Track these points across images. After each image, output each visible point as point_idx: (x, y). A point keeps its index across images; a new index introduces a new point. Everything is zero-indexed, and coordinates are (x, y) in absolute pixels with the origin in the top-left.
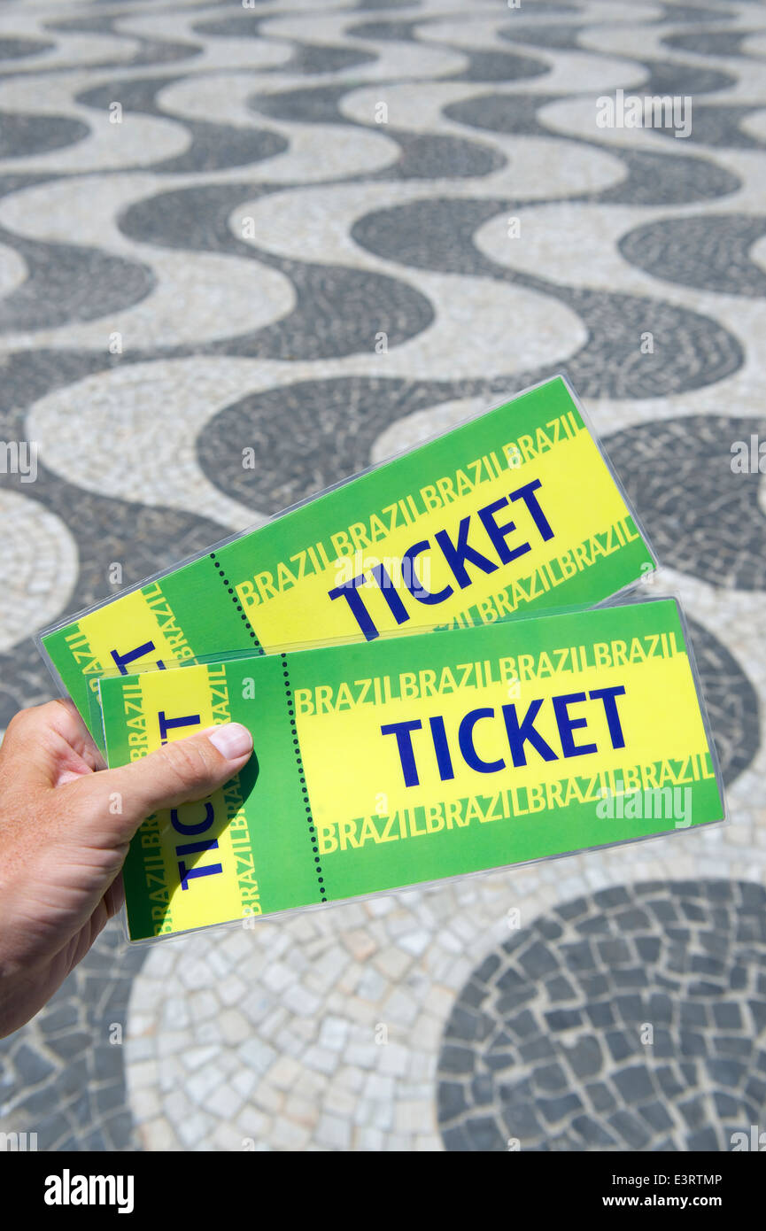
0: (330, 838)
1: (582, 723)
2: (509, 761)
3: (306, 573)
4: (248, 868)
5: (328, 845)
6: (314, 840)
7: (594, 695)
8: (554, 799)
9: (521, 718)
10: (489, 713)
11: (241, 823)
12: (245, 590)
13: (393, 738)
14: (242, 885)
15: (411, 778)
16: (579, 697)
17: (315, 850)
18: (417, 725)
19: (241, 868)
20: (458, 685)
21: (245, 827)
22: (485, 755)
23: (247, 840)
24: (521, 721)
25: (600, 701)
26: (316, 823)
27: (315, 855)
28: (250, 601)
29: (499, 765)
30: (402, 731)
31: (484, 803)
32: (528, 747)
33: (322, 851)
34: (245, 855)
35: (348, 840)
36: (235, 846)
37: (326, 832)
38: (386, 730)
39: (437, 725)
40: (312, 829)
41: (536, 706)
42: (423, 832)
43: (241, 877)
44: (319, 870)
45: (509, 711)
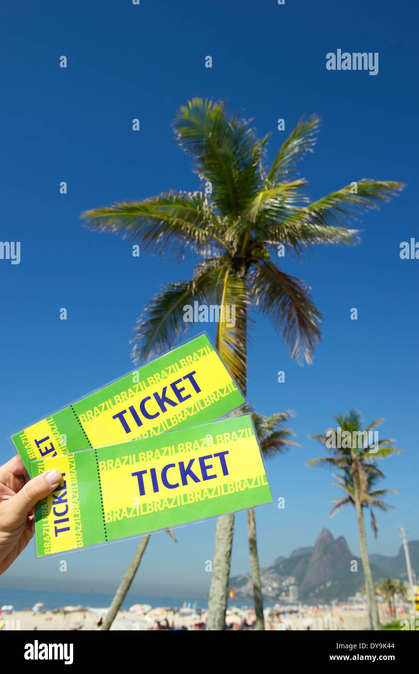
0: (110, 516)
1: (210, 467)
2: (181, 483)
3: (104, 410)
4: (79, 528)
5: (109, 519)
6: (104, 517)
7: (216, 455)
8: (199, 498)
9: (186, 467)
10: (173, 465)
11: (78, 511)
13: (136, 477)
14: (77, 535)
15: (142, 492)
16: (210, 457)
17: (104, 521)
18: (145, 472)
19: (77, 528)
20: (162, 456)
21: (79, 513)
22: (171, 482)
23: (80, 518)
24: (186, 468)
25: (218, 458)
26: (105, 511)
27: (104, 523)
29: (177, 485)
30: (139, 475)
31: (170, 500)
32: (188, 477)
33: (106, 521)
34: (78, 524)
35: (117, 517)
36: (75, 520)
37: (108, 514)
38: (134, 474)
39: (153, 471)
40: (103, 513)
41: (192, 461)
42: (145, 513)
43: (76, 532)
44: (105, 529)
45: (181, 464)
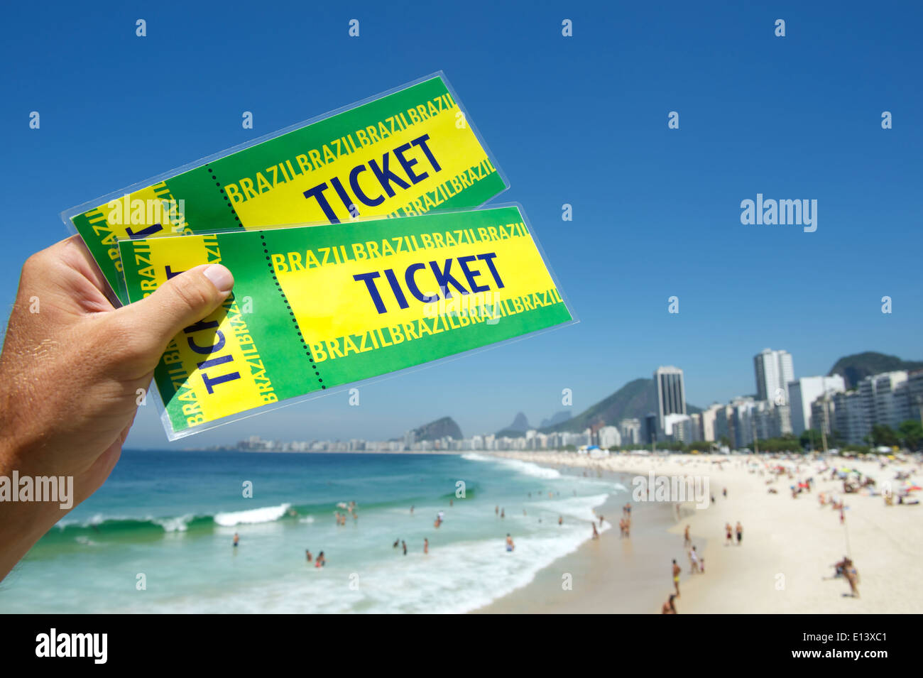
0: (320, 351)
1: (477, 273)
3: (279, 181)
4: (260, 369)
5: (320, 356)
6: (308, 353)
7: (481, 257)
8: (475, 318)
10: (422, 266)
12: (232, 190)
13: (363, 282)
15: (381, 309)
16: (472, 258)
17: (311, 360)
18: (376, 275)
19: (255, 370)
20: (396, 250)
21: (251, 341)
22: (425, 291)
24: (442, 271)
25: (484, 261)
26: (307, 343)
27: (312, 364)
28: (237, 199)
30: (369, 279)
31: (429, 322)
32: (450, 286)
33: (316, 360)
34: (255, 361)
35: (335, 352)
36: (246, 356)
37: (317, 348)
38: (357, 278)
39: (391, 275)
40: (305, 347)
41: (449, 263)
42: (390, 344)
43: (255, 377)
44: (317, 374)
45: (434, 265)
